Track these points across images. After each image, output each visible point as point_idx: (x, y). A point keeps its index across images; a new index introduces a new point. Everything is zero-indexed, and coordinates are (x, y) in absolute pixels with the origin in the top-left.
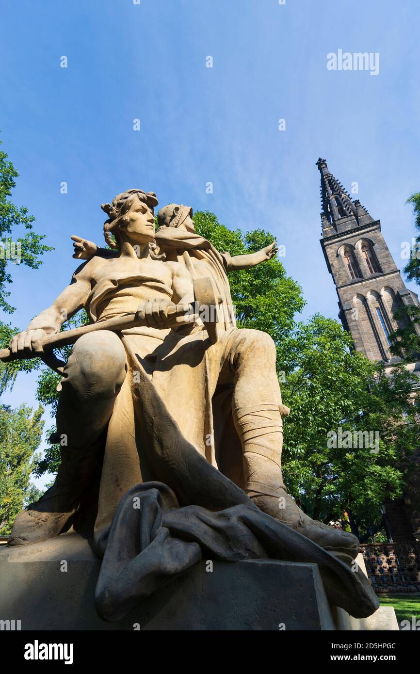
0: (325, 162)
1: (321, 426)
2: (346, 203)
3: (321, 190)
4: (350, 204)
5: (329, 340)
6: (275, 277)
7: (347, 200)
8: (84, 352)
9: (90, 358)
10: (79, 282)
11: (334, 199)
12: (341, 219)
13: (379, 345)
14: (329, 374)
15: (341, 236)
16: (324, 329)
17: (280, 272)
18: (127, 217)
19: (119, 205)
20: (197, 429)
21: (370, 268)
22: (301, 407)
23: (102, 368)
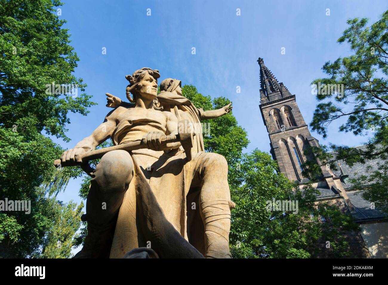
0: (263, 60)
1: (257, 220)
2: (275, 84)
3: (260, 76)
4: (277, 85)
5: (263, 165)
6: (231, 126)
7: (275, 83)
8: (106, 162)
9: (110, 166)
10: (109, 122)
11: (268, 82)
12: (272, 93)
13: (295, 171)
14: (263, 186)
15: (272, 103)
16: (261, 158)
17: (234, 122)
18: (140, 84)
19: (136, 76)
20: (176, 215)
21: (289, 123)
22: (245, 207)
23: (117, 172)
